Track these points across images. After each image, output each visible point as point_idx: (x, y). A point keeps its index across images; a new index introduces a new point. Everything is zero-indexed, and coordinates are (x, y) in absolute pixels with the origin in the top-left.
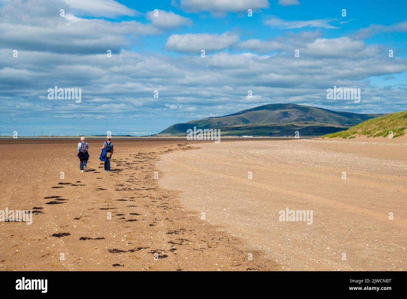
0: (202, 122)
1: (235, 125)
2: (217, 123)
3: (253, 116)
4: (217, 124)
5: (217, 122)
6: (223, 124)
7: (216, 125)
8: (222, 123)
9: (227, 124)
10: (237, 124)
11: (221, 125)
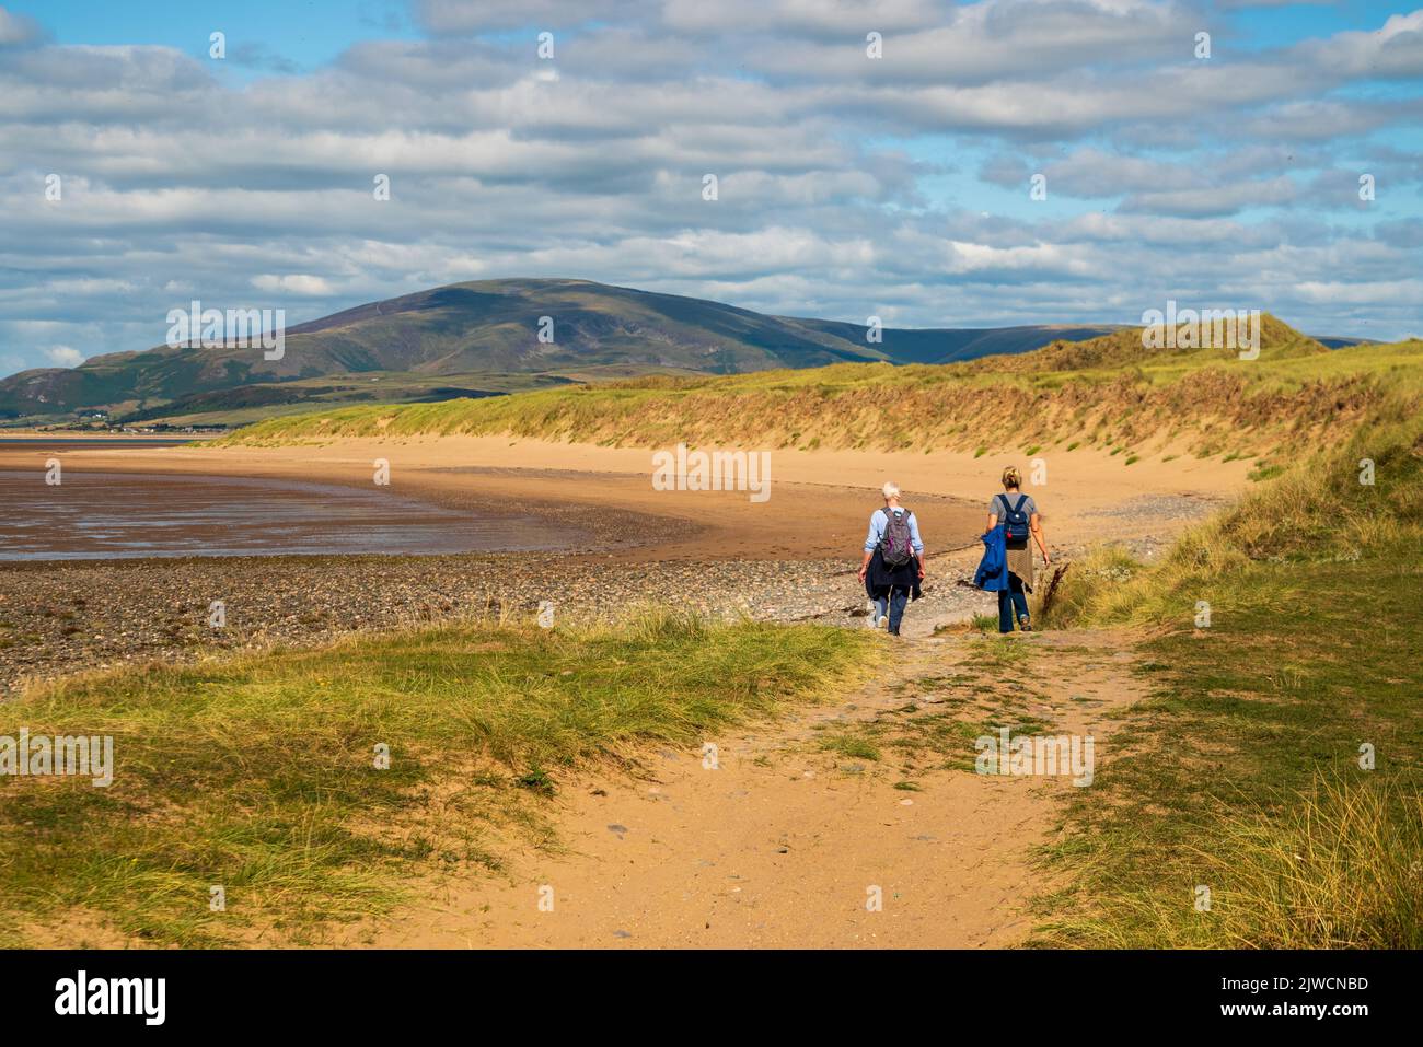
0: (153, 363)
1: (311, 376)
2: (225, 371)
3: (394, 334)
4: (224, 373)
5: (225, 365)
6: (252, 371)
7: (222, 375)
8: (250, 366)
9: (270, 373)
10: (321, 374)
11: (244, 377)
